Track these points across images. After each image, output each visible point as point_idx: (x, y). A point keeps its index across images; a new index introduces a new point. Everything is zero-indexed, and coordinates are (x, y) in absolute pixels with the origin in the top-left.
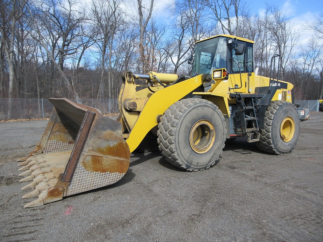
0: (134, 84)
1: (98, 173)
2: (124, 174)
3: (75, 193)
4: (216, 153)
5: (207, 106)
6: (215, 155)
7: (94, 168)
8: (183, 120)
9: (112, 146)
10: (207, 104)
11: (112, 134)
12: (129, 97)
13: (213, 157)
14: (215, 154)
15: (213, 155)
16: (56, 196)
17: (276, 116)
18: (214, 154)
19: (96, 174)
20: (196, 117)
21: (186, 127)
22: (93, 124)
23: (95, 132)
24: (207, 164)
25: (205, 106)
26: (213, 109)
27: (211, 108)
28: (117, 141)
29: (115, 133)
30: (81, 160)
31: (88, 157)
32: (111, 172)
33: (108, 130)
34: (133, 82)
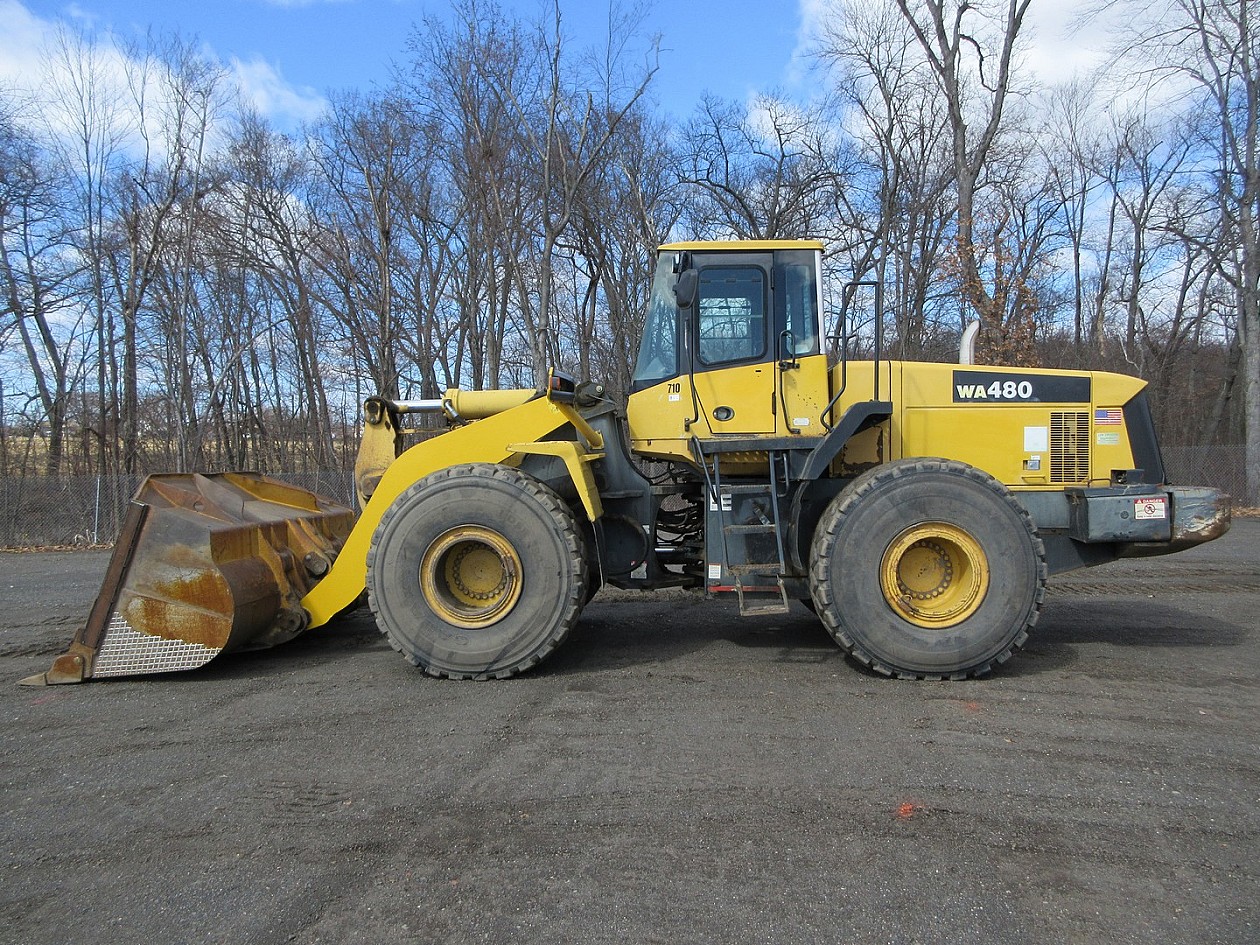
0: (388, 428)
1: (157, 640)
2: (218, 650)
3: (109, 673)
4: (528, 633)
5: (484, 487)
6: (522, 638)
7: (147, 625)
8: (397, 525)
9: (187, 582)
10: (486, 481)
11: (186, 554)
12: (374, 465)
13: (514, 645)
14: (524, 636)
15: (514, 638)
16: (69, 672)
17: (850, 518)
18: (521, 635)
19: (151, 640)
20: (440, 518)
21: (407, 546)
22: (144, 528)
23: (149, 546)
24: (492, 663)
25: (477, 485)
26: (511, 495)
27: (501, 491)
28: (199, 571)
29: (193, 551)
30: (120, 605)
31: (136, 600)
32: (185, 641)
33: (178, 544)
34: (387, 423)
